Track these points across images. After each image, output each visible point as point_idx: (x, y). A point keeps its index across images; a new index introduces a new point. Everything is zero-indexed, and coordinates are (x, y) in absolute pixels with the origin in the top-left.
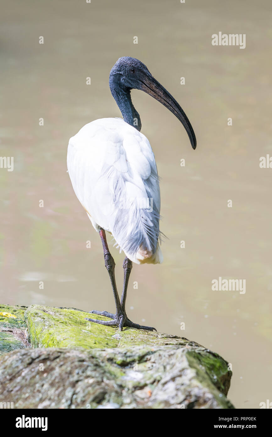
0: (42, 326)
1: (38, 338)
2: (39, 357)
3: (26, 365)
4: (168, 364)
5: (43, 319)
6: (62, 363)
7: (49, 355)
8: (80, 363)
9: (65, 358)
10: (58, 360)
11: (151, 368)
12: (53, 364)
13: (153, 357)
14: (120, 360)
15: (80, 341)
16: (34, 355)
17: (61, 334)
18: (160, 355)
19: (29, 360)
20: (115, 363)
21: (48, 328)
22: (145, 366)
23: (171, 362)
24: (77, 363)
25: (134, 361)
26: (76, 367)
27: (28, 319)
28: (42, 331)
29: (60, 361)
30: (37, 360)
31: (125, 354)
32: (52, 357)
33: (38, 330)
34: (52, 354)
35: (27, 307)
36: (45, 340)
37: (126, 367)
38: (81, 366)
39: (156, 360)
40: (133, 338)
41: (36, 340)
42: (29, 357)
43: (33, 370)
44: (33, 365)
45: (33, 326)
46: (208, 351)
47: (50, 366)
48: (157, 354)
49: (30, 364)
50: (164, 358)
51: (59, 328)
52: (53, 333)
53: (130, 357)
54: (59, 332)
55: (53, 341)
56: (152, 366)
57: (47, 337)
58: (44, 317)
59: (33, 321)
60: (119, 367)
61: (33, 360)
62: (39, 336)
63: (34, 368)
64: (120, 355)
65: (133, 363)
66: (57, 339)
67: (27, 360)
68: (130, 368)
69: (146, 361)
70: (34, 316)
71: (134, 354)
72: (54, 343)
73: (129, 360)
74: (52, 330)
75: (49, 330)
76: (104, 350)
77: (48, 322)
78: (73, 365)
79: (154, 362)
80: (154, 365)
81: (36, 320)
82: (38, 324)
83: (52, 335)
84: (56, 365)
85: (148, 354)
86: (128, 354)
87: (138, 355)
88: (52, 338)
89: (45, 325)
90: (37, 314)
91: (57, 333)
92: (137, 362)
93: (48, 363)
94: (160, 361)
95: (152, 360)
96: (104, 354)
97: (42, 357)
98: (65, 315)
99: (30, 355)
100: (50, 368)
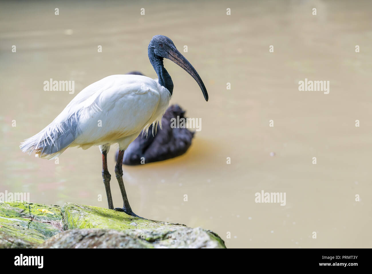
0: (78, 216)
1: (76, 225)
2: (88, 235)
3: (78, 241)
4: (188, 239)
5: (78, 211)
6: (108, 238)
7: (96, 233)
8: (123, 238)
9: (109, 235)
10: (104, 236)
11: (173, 243)
12: (101, 239)
13: (173, 236)
14: (149, 238)
15: (111, 226)
16: (83, 233)
17: (95, 221)
18: (179, 234)
19: (80, 236)
20: (145, 240)
21: (84, 217)
22: (168, 242)
23: (191, 238)
24: (120, 238)
25: (159, 238)
26: (120, 241)
27: (66, 212)
28: (79, 219)
29: (106, 237)
30: (87, 237)
31: (152, 233)
32: (99, 234)
33: (76, 219)
34: (99, 232)
35: (58, 206)
36: (82, 225)
37: (153, 243)
38: (124, 240)
39: (176, 237)
40: (147, 225)
41: (73, 227)
42: (80, 235)
43: (84, 244)
44: (84, 241)
45: (70, 217)
46: (211, 231)
47: (98, 241)
48: (176, 233)
49: (81, 240)
50: (183, 236)
51: (92, 217)
52: (89, 221)
53: (156, 235)
54: (94, 219)
55: (89, 226)
56: (174, 242)
57: (84, 223)
58: (79, 210)
59: (71, 213)
60: (148, 242)
61: (83, 237)
62: (76, 223)
63: (84, 243)
64: (148, 234)
65: (158, 240)
66: (92, 224)
67: (78, 237)
68: (157, 243)
69: (168, 238)
70: (71, 209)
71: (158, 233)
72: (90, 227)
73: (155, 237)
74: (87, 219)
75: (84, 219)
76: (134, 231)
77: (83, 213)
78: (117, 240)
79: (175, 239)
80: (175, 241)
81: (73, 212)
82: (75, 214)
83: (88, 222)
84: (103, 240)
85: (168, 233)
86: (154, 233)
87: (161, 233)
88: (88, 224)
89: (80, 215)
90: (72, 207)
91: (92, 220)
92: (161, 239)
93: (96, 239)
94: (180, 238)
95: (173, 237)
96: (135, 233)
97: (91, 235)
98: (92, 209)
99: (80, 233)
100: (98, 242)
